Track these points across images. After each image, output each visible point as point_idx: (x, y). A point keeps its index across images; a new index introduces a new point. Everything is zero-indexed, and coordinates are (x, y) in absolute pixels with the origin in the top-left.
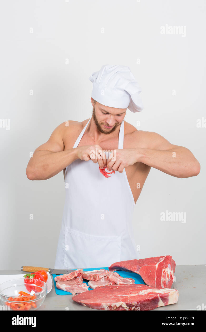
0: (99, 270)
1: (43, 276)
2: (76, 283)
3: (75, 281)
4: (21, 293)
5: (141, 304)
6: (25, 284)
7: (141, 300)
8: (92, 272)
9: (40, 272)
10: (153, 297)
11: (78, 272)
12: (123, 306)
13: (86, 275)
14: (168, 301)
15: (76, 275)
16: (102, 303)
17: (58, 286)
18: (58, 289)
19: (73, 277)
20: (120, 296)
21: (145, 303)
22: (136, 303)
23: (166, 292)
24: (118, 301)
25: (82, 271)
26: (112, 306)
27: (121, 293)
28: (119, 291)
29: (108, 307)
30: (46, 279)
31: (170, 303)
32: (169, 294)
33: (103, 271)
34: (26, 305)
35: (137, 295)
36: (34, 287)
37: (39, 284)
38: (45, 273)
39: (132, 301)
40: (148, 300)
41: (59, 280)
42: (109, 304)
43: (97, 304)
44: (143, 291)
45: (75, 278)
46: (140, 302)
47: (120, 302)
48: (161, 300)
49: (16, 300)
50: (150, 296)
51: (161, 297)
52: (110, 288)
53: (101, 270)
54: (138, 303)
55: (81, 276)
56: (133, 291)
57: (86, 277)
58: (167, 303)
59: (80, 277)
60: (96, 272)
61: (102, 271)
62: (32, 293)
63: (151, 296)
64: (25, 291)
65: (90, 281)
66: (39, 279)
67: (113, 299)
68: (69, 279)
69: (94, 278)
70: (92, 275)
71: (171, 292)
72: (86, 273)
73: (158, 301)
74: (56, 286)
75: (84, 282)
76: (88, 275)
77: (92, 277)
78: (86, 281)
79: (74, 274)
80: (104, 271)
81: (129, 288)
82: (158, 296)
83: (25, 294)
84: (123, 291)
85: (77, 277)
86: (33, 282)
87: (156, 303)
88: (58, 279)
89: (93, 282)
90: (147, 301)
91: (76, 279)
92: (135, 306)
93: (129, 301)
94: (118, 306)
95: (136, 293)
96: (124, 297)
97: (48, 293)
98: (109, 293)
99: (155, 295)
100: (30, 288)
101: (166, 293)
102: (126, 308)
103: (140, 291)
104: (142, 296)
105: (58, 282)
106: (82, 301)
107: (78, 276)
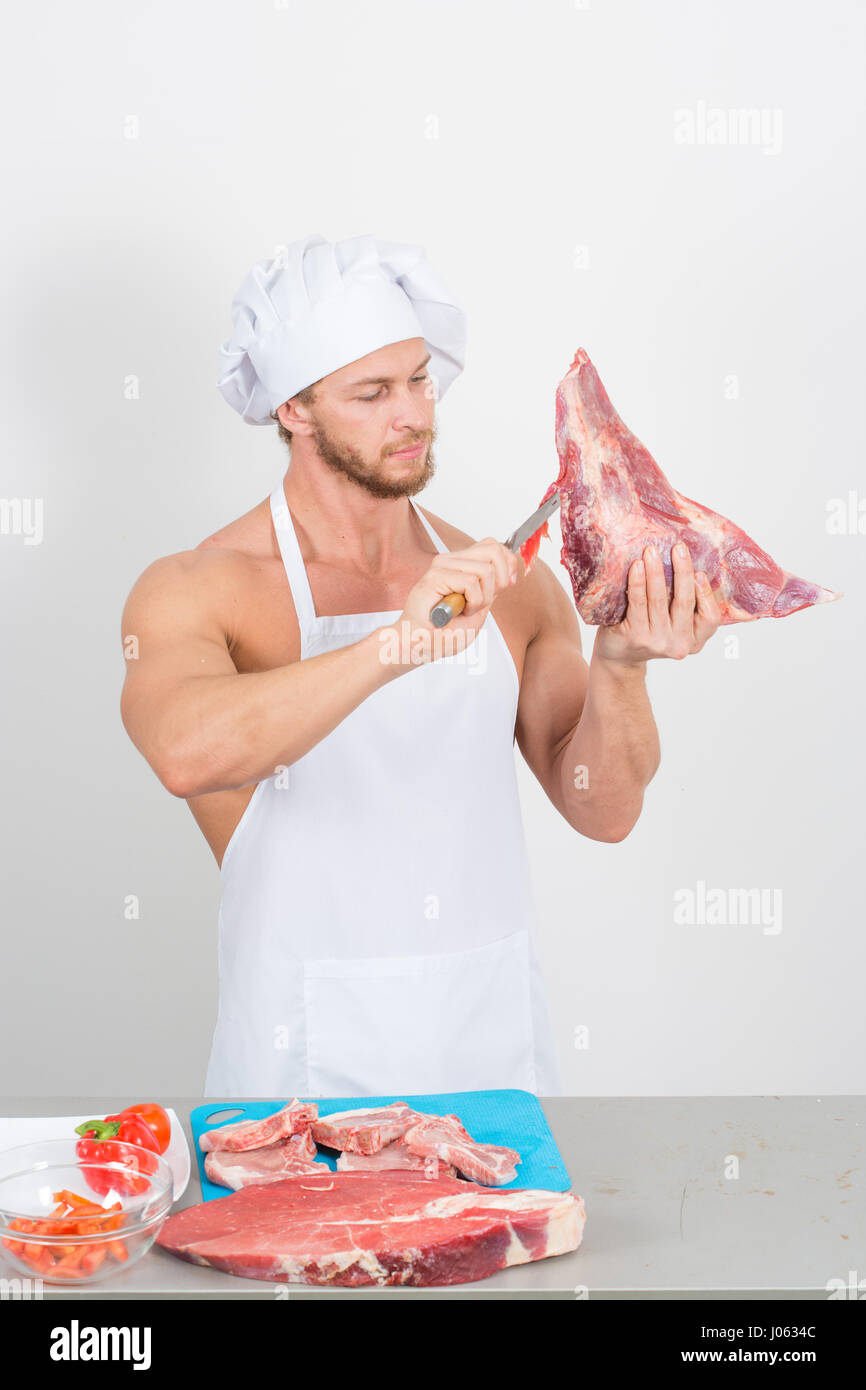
0: (383, 1110)
1: (153, 1127)
2: (288, 1163)
3: (281, 1152)
4: (63, 1198)
5: (437, 1255)
6: (82, 1160)
7: (437, 1239)
8: (351, 1118)
9: (140, 1109)
10: (486, 1229)
11: (297, 1118)
12: (364, 1265)
13: (329, 1129)
14: (545, 1242)
15: (288, 1128)
16: (281, 1257)
17: (212, 1170)
18: (214, 1183)
19: (275, 1138)
20: (346, 1222)
21: (454, 1251)
22: (419, 1255)
23: (536, 1207)
24: (343, 1244)
25: (314, 1115)
26: (319, 1265)
27: (350, 1212)
28: (339, 1204)
29: (302, 1268)
30: (163, 1140)
31: (551, 1250)
32: (551, 1214)
33: (399, 1111)
34: (83, 1250)
35: (415, 1218)
36: (121, 1175)
37: (145, 1164)
38: (157, 1115)
39: (401, 1246)
40: (468, 1240)
41: (217, 1148)
42: (307, 1259)
43: (259, 1258)
44: (442, 1202)
45: (282, 1139)
46: (434, 1248)
47: (352, 1248)
48: (520, 1238)
49: (43, 1229)
50: (473, 1222)
51: (516, 1226)
52: (303, 1187)
53: (389, 1110)
54: (425, 1252)
55: (309, 1131)
56: (396, 1200)
57: (328, 1139)
58: (542, 1249)
59: (305, 1136)
60: (368, 1117)
61: (394, 1113)
62: (112, 1198)
63: (477, 1225)
64: (82, 1189)
65: (344, 1154)
66: (139, 1141)
67: (320, 1236)
68: (260, 1145)
69: (361, 1145)
70: (353, 1132)
71: (558, 1206)
72: (328, 1120)
73: (507, 1242)
74: (204, 1170)
75: (322, 1157)
76: (337, 1129)
77: (354, 1139)
78: (328, 1153)
79: (278, 1123)
80: (403, 1114)
81: (379, 1186)
82: (507, 1222)
83: (78, 1205)
84: (356, 1200)
85: (293, 1138)
86: (115, 1155)
87: (499, 1250)
88: (213, 1141)
89: (357, 1157)
90: (461, 1242)
91: (285, 1144)
92: (414, 1267)
93: (388, 1246)
94: (343, 1267)
95: (411, 1213)
96: (364, 1227)
97: (176, 1199)
98: (301, 1210)
99: (495, 1221)
100: (103, 1181)
101: (537, 1212)
102: (377, 1275)
103: (426, 1202)
104: (437, 1222)
105: (213, 1154)
106: (194, 1248)
107: (298, 1131)
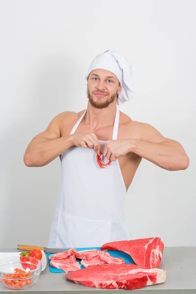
1: (38, 254)
2: (69, 262)
3: (68, 260)
4: (16, 270)
5: (130, 282)
6: (21, 261)
7: (131, 279)
8: (84, 252)
9: (35, 250)
10: (142, 277)
11: (71, 252)
12: (113, 284)
13: (79, 254)
14: (156, 280)
15: (69, 254)
16: (94, 282)
17: (52, 264)
18: (52, 266)
19: (66, 256)
20: (110, 274)
21: (134, 281)
22: (126, 282)
24: (109, 279)
25: (75, 251)
26: (103, 284)
27: (112, 272)
28: (110, 270)
29: (99, 284)
30: (40, 257)
31: (157, 282)
32: (158, 274)
33: (95, 250)
34: (21, 282)
35: (126, 274)
36: (29, 264)
37: (34, 262)
38: (39, 252)
39: (122, 280)
40: (138, 279)
42: (100, 282)
43: (89, 282)
44: (133, 271)
45: (68, 256)
47: (111, 280)
48: (150, 279)
49: (12, 276)
51: (149, 276)
52: (102, 267)
53: (93, 250)
54: (127, 281)
56: (123, 270)
57: (79, 257)
58: (155, 282)
59: (73, 256)
60: (88, 252)
62: (28, 270)
63: (140, 276)
64: (21, 268)
65: (82, 260)
66: (34, 257)
67: (104, 277)
68: (63, 258)
69: (86, 258)
70: (84, 255)
71: (159, 272)
72: (79, 252)
73: (147, 280)
74: (50, 264)
75: (77, 261)
76: (81, 254)
78: (79, 260)
79: (67, 253)
81: (120, 267)
82: (147, 275)
83: (20, 272)
84: (113, 270)
85: (70, 256)
86: (28, 260)
87: (145, 282)
88: (52, 257)
89: (86, 261)
90: (136, 279)
91: (69, 258)
92: (125, 285)
93: (119, 280)
94: (108, 284)
95: (125, 273)
96: (114, 275)
97: (42, 270)
98: (101, 272)
99: (144, 275)
100: (25, 266)
101: (154, 273)
102: (116, 286)
103: (130, 270)
104: (131, 275)
105: (52, 260)
106: (74, 279)
